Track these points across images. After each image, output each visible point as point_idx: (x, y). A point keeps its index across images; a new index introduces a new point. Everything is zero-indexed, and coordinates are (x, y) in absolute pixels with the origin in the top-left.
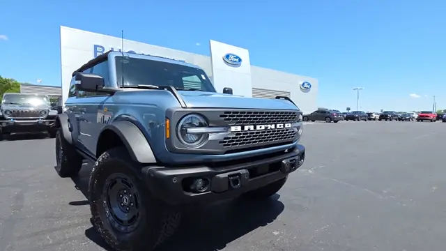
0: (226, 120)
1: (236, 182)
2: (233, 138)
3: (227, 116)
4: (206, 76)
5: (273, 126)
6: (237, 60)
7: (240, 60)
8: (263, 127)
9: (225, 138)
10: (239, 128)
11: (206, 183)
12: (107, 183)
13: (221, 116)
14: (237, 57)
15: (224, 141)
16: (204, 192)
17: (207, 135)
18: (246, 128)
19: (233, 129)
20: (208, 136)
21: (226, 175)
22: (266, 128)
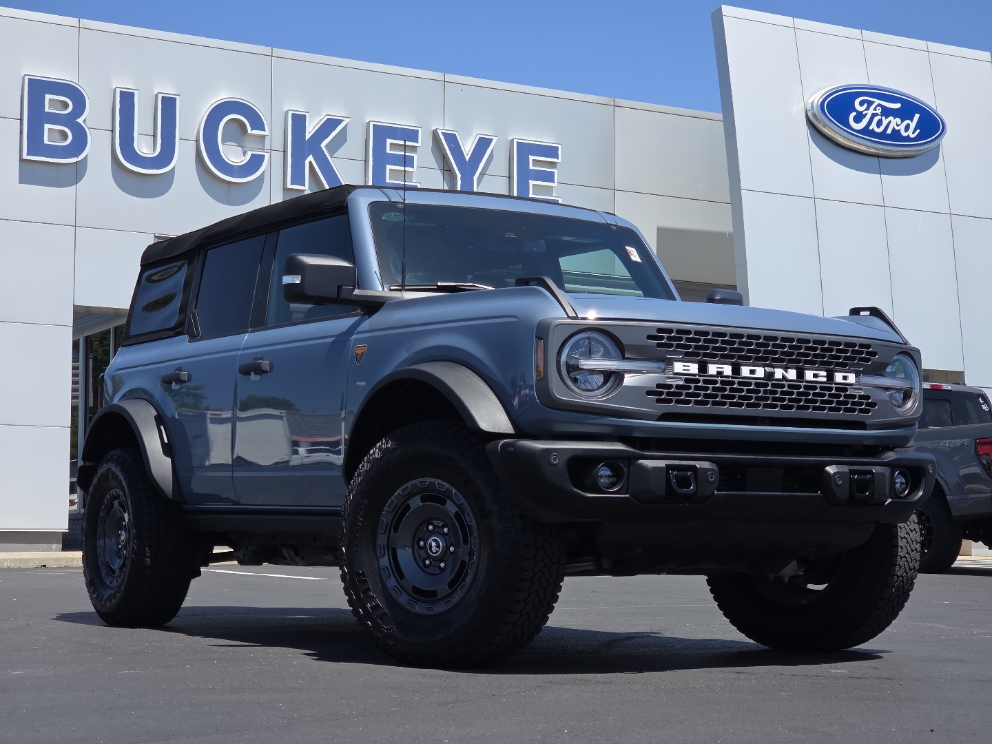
0: (659, 345)
1: (684, 482)
2: (678, 387)
3: (662, 338)
4: (643, 250)
5: (792, 375)
6: (908, 128)
7: (931, 125)
8: (760, 372)
9: (658, 386)
10: (694, 368)
11: (617, 475)
12: (386, 517)
13: (650, 337)
14: (908, 108)
15: (659, 392)
16: (613, 493)
17: (618, 376)
18: (712, 369)
19: (679, 367)
20: (622, 379)
21: (662, 464)
22: (770, 376)
